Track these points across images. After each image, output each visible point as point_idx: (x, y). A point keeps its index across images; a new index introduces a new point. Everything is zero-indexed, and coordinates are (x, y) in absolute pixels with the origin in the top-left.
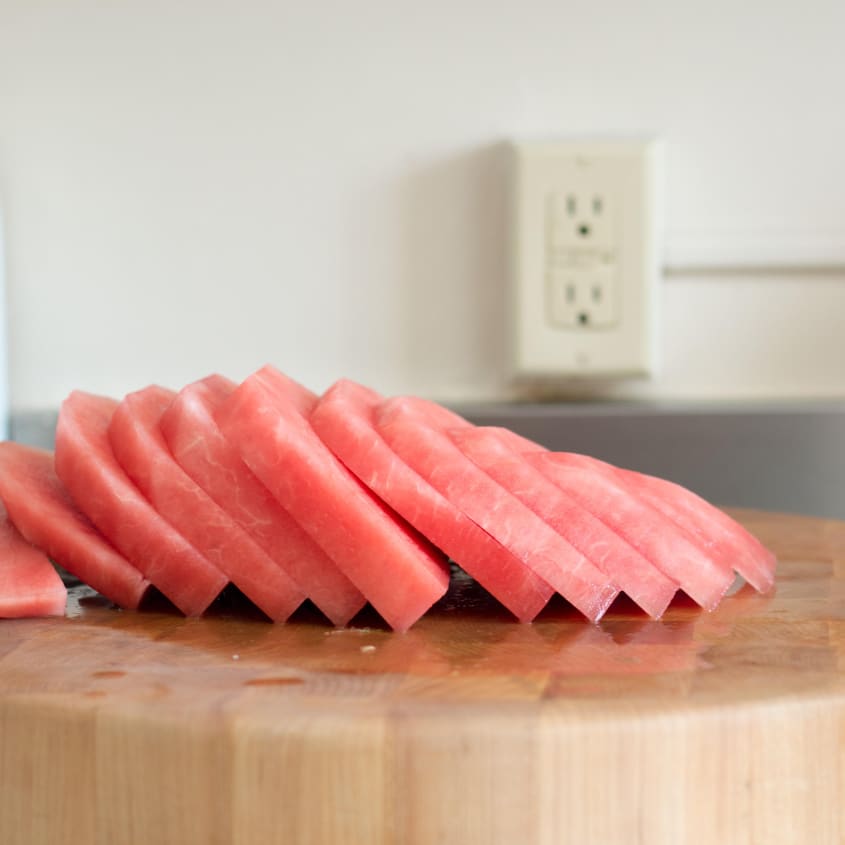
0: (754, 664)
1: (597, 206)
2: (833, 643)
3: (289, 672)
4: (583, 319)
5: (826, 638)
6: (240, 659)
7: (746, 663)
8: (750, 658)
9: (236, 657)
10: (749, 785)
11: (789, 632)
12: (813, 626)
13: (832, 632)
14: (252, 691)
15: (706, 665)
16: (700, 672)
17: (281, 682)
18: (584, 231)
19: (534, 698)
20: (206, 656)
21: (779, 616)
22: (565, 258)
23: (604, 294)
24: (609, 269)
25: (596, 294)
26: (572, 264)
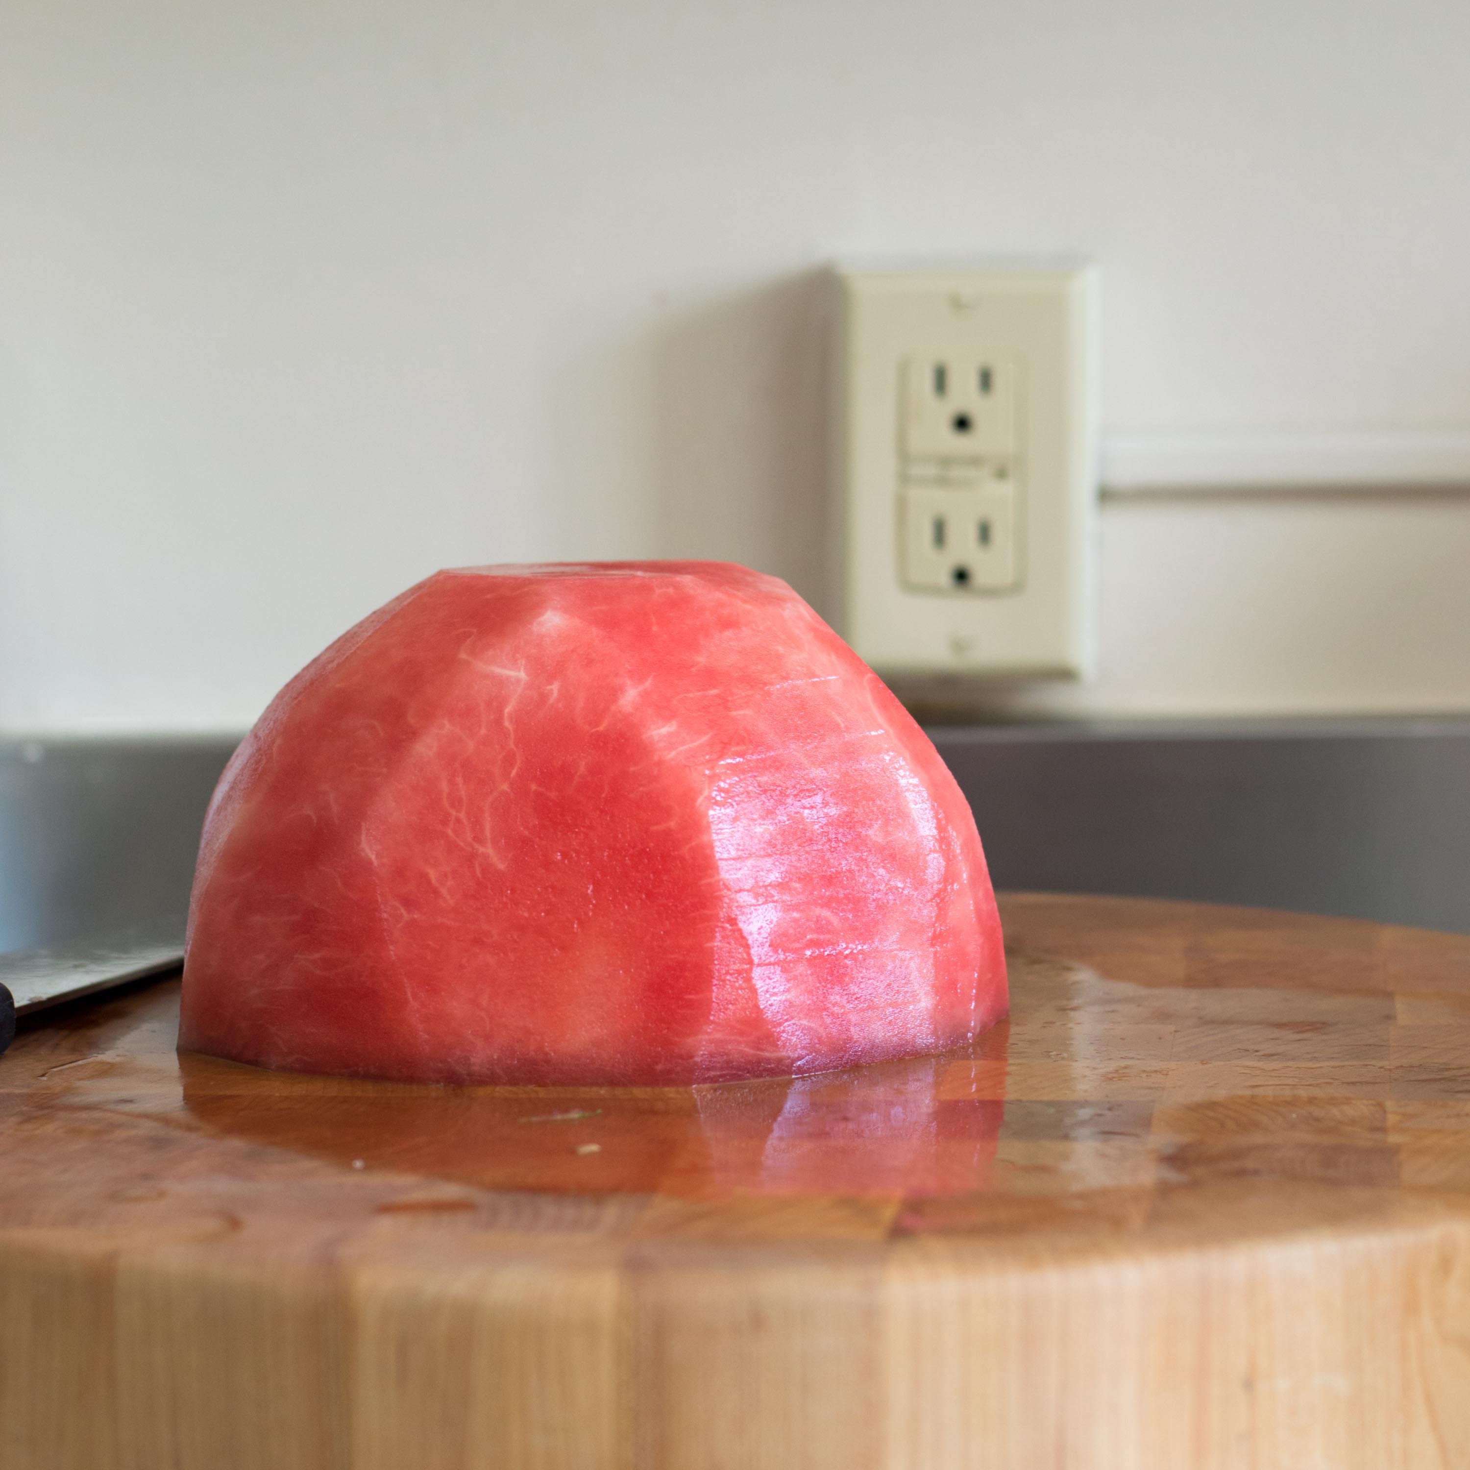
1: (986, 380)
2: (1393, 1139)
3: (450, 1191)
4: (962, 576)
5: (1383, 1129)
6: (367, 1169)
7: (1242, 1173)
8: (1249, 1163)
9: (358, 1164)
10: (1249, 1384)
11: (1317, 1120)
13: (1392, 1119)
14: (386, 1225)
15: (1172, 1176)
16: (1164, 1190)
17: (438, 1207)
18: (962, 424)
19: (875, 1235)
20: (307, 1164)
22: (931, 471)
23: (998, 534)
24: (1006, 490)
25: (985, 533)
26: (942, 482)
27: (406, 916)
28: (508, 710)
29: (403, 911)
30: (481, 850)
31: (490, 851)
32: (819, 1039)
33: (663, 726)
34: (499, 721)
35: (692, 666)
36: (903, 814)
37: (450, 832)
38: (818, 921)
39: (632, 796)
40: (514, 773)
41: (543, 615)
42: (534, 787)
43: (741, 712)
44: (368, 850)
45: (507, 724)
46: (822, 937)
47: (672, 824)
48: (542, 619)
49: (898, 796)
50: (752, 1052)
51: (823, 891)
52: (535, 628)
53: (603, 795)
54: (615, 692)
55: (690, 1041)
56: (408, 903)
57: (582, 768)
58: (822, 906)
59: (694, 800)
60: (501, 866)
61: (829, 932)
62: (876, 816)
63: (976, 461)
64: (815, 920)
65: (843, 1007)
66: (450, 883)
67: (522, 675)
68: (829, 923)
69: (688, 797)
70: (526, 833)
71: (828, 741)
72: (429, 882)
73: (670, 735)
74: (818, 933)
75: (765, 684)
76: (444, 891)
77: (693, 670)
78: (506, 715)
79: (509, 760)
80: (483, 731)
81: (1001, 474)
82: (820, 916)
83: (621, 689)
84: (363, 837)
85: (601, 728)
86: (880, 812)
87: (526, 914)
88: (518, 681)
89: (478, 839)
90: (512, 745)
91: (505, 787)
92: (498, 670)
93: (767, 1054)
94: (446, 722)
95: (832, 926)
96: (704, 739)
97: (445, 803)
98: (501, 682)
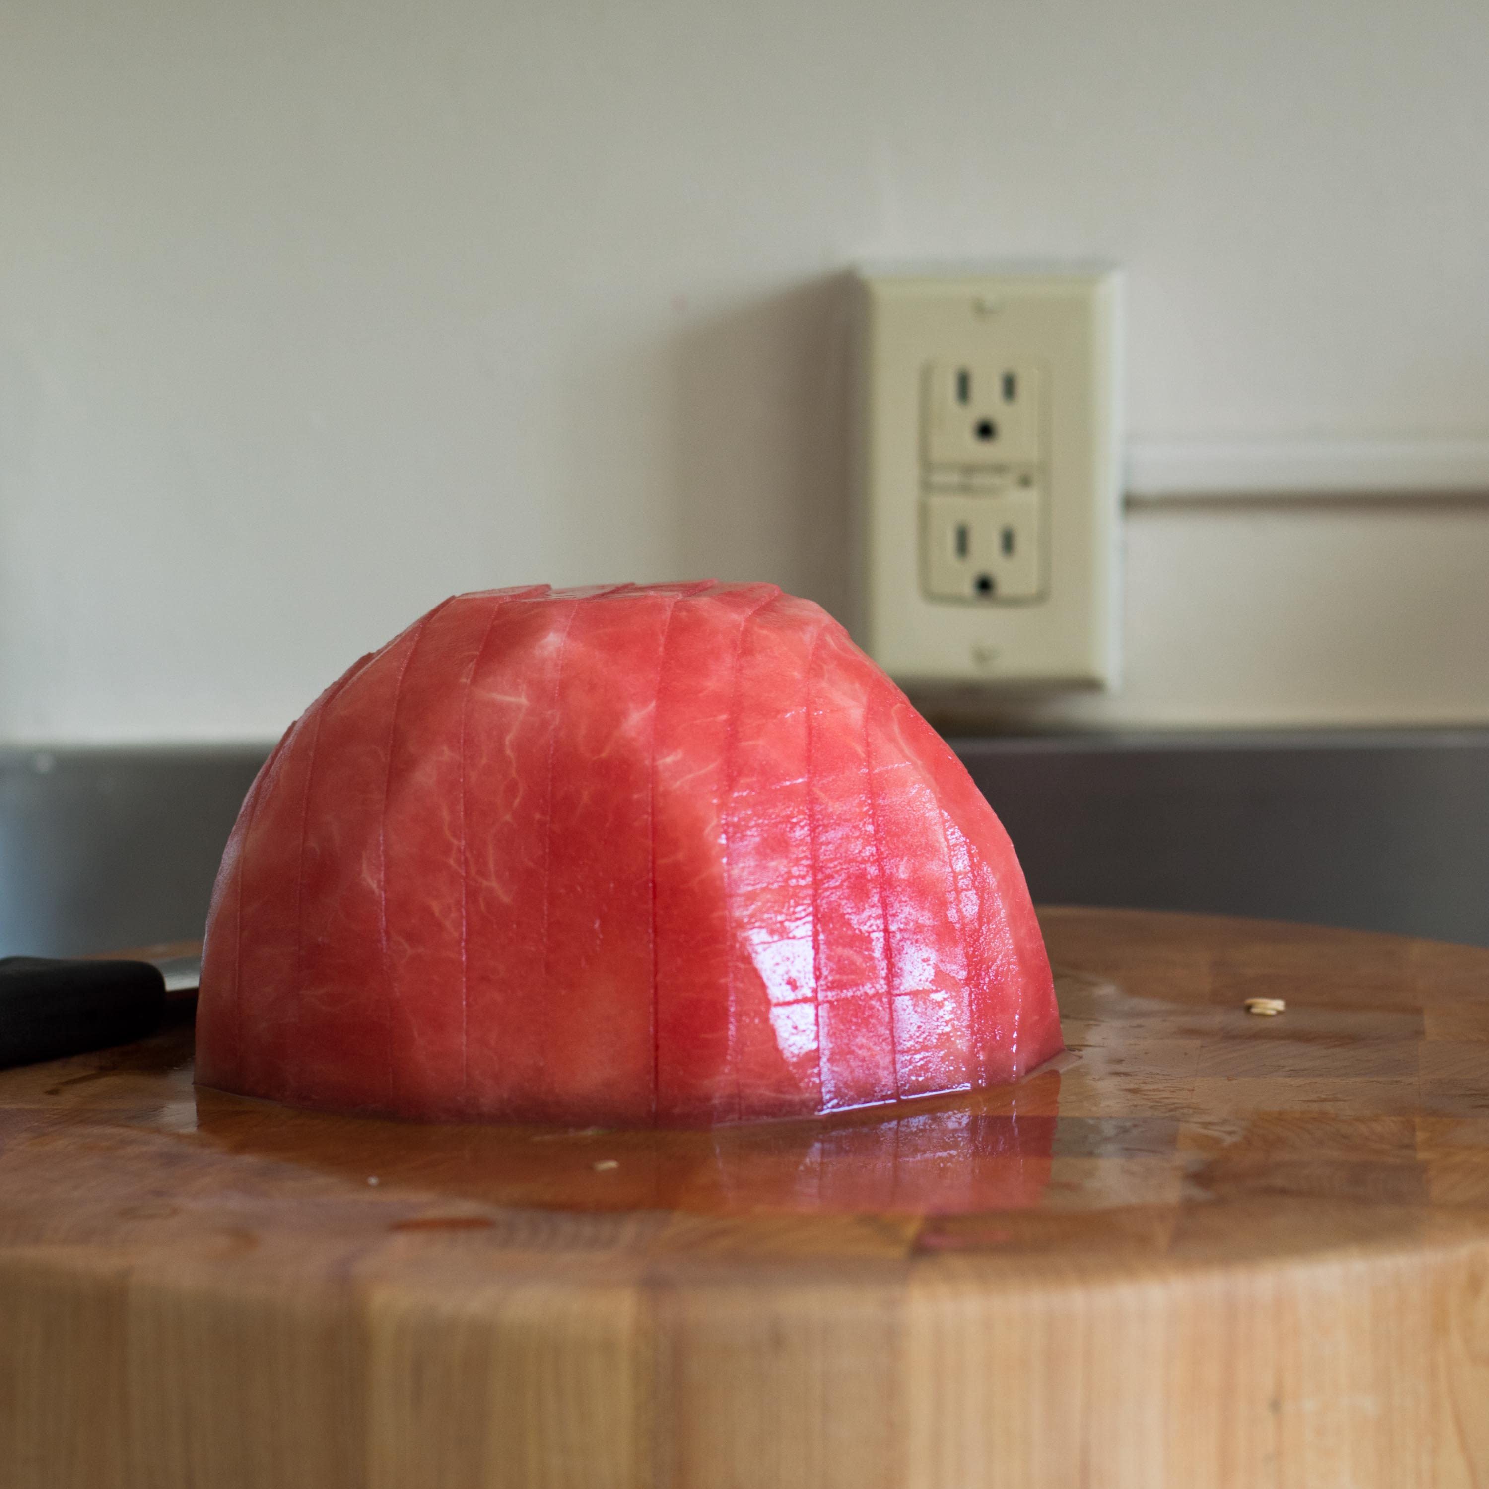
0: (1283, 1192)
1: (1009, 387)
2: (1422, 1156)
3: (466, 1208)
4: (985, 585)
5: (1410, 1146)
6: (382, 1185)
7: (1269, 1191)
8: (1278, 1181)
9: (373, 1181)
10: (1276, 1405)
11: (1346, 1137)
12: (1389, 1125)
13: (1420, 1136)
14: (401, 1243)
15: (1198, 1194)
16: (1190, 1207)
17: (454, 1225)
18: (986, 431)
19: (897, 1252)
20: (321, 1181)
21: (1329, 1107)
22: (954, 478)
23: (1022, 543)
24: (1032, 497)
25: (1008, 542)
26: (965, 489)
27: (410, 952)
28: (509, 738)
29: (406, 946)
30: (485, 884)
31: (494, 884)
32: (845, 1083)
33: (668, 755)
34: (500, 750)
35: (700, 692)
36: (932, 849)
37: (452, 862)
38: (839, 961)
39: (636, 824)
40: (517, 802)
41: (546, 637)
42: (537, 816)
43: (751, 743)
44: (369, 880)
45: (509, 752)
46: (845, 978)
47: (681, 856)
48: (544, 642)
49: (925, 830)
50: (773, 1095)
51: (844, 929)
52: (537, 652)
53: (607, 825)
54: (617, 717)
55: (706, 1082)
56: (412, 937)
57: (586, 797)
58: (844, 946)
59: (702, 830)
60: (506, 899)
61: (852, 972)
62: (902, 852)
63: (999, 469)
64: (836, 960)
65: (869, 1049)
66: (454, 915)
67: (523, 701)
68: (852, 963)
69: (695, 829)
70: (531, 864)
71: (847, 773)
72: (432, 914)
73: (676, 763)
74: (840, 974)
75: (778, 712)
76: (448, 924)
77: (701, 695)
78: (507, 742)
79: (512, 789)
80: (484, 761)
81: (1025, 482)
82: (841, 956)
83: (624, 714)
84: (364, 866)
85: (604, 755)
86: (906, 847)
87: (533, 949)
88: (519, 707)
89: (482, 873)
90: (514, 774)
91: (508, 818)
92: (498, 697)
93: (788, 1097)
94: (445, 748)
95: (856, 965)
96: (712, 767)
97: (447, 834)
98: (502, 709)
